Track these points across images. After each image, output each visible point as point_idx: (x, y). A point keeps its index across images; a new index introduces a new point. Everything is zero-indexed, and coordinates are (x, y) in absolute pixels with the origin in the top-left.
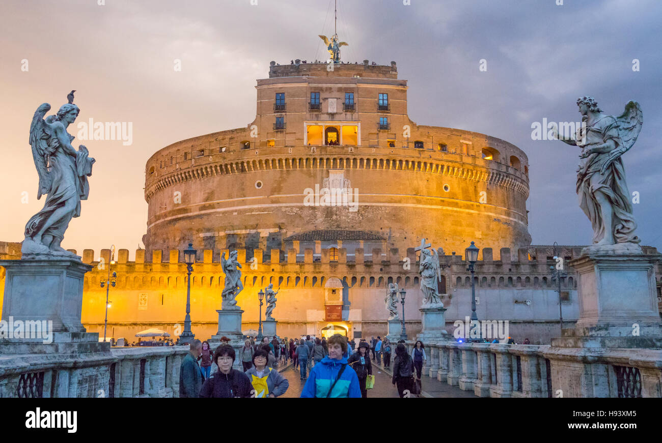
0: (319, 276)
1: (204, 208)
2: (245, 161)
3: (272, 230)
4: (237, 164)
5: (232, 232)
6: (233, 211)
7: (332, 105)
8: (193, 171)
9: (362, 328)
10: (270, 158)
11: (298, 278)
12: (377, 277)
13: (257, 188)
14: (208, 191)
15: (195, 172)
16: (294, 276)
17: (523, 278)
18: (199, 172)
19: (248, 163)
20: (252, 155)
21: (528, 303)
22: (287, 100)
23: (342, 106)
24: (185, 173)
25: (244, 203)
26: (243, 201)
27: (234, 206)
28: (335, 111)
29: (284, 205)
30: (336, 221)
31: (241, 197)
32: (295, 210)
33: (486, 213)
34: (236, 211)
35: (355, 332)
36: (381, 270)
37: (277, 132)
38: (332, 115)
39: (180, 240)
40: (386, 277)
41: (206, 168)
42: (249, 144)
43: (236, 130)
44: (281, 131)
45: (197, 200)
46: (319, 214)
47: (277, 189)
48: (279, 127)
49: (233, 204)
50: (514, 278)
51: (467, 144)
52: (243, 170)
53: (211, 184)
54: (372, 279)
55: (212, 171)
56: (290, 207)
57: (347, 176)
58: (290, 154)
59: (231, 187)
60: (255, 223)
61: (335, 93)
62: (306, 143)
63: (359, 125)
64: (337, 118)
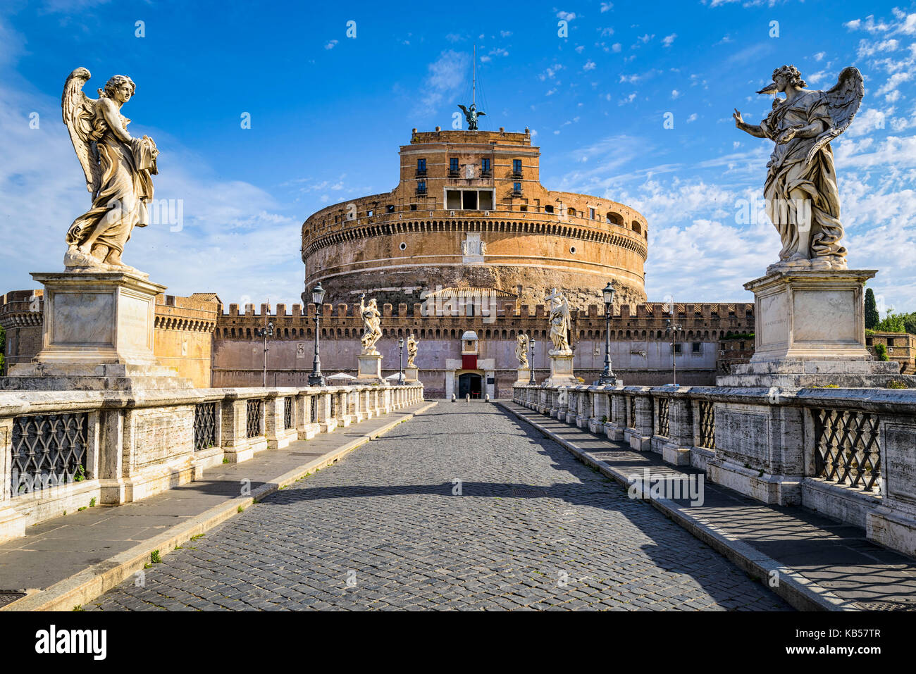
0: (457, 329)
1: (354, 267)
2: (391, 224)
3: (415, 288)
4: (383, 227)
5: (379, 290)
6: (380, 271)
7: (471, 171)
8: (343, 234)
9: (495, 375)
10: (413, 222)
11: (438, 331)
12: (508, 330)
13: (401, 249)
14: (358, 252)
15: (345, 235)
16: (434, 329)
17: (640, 332)
18: (349, 234)
19: (393, 225)
20: (397, 219)
21: (644, 354)
22: (428, 166)
23: (480, 172)
24: (336, 235)
25: (390, 263)
26: (389, 261)
27: (381, 266)
28: (472, 177)
29: (426, 265)
31: (386, 257)
32: (435, 270)
33: (608, 274)
34: (382, 271)
35: (488, 379)
36: (513, 324)
37: (419, 197)
38: (470, 181)
39: (333, 297)
41: (355, 231)
42: (393, 209)
43: (381, 195)
44: (422, 196)
45: (348, 259)
46: (457, 273)
47: (420, 251)
48: (421, 192)
49: (379, 264)
50: (632, 331)
51: (593, 210)
52: (389, 232)
53: (360, 246)
54: (504, 332)
55: (360, 234)
56: (431, 267)
57: (483, 239)
58: (431, 217)
59: (377, 248)
60: (400, 281)
61: (473, 159)
62: (445, 207)
63: (495, 190)
64: (475, 184)
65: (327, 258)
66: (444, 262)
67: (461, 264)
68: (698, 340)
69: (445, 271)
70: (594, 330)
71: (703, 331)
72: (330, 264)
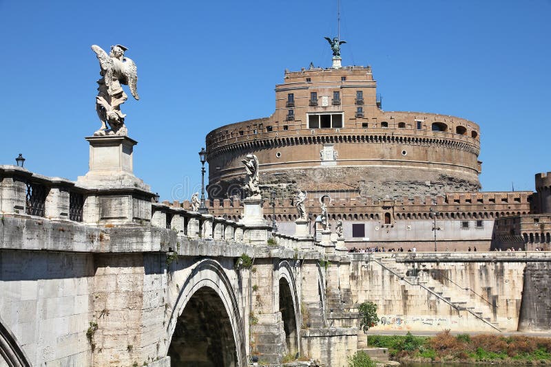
2: (270, 139)
3: (288, 185)
4: (265, 141)
5: (263, 186)
7: (325, 101)
10: (285, 138)
12: (347, 215)
13: (278, 157)
15: (238, 147)
17: (439, 214)
18: (241, 146)
19: (271, 141)
20: (274, 135)
21: (441, 229)
22: (295, 99)
23: (331, 102)
24: (232, 146)
25: (269, 167)
26: (269, 165)
28: (327, 105)
29: (295, 168)
31: (267, 163)
32: (302, 171)
34: (265, 172)
37: (289, 120)
38: (325, 107)
40: (353, 214)
41: (245, 143)
42: (271, 129)
43: (263, 119)
44: (291, 120)
46: (317, 173)
47: (291, 158)
48: (290, 117)
51: (420, 122)
52: (269, 145)
55: (249, 145)
56: (298, 169)
57: (335, 148)
58: (298, 135)
59: (261, 156)
60: (277, 180)
61: (327, 93)
62: (308, 127)
63: (343, 113)
64: (328, 110)
66: (308, 165)
67: (320, 167)
68: (480, 219)
69: (309, 172)
70: (406, 214)
71: (483, 213)
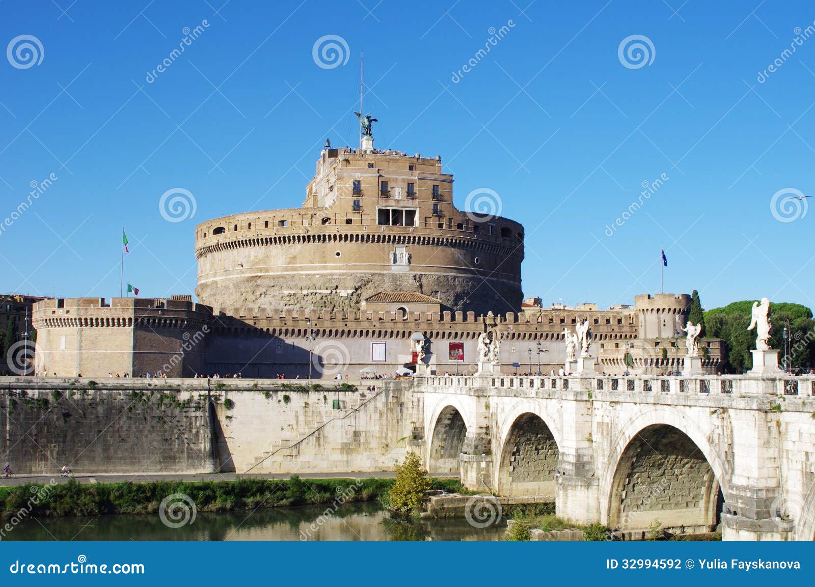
0: (407, 331)
1: (286, 269)
2: (327, 234)
3: (350, 291)
4: (319, 236)
5: (315, 291)
6: (315, 275)
7: (398, 193)
8: (275, 238)
9: (437, 367)
10: (348, 234)
11: (392, 333)
12: (447, 332)
13: (336, 256)
14: (291, 256)
15: (277, 240)
17: (544, 334)
18: (282, 239)
19: (329, 236)
20: (332, 230)
22: (362, 187)
23: (406, 194)
24: (266, 239)
25: (325, 268)
26: (324, 266)
27: (316, 270)
28: (400, 198)
29: (360, 271)
30: (400, 285)
31: (322, 263)
32: (368, 276)
34: (318, 274)
35: (431, 371)
37: (355, 213)
38: (398, 201)
41: (288, 237)
42: (329, 221)
43: (318, 208)
44: (357, 213)
45: (279, 262)
47: (354, 259)
48: (357, 207)
49: (315, 269)
50: (539, 334)
52: (324, 241)
53: (293, 250)
55: (294, 240)
56: (364, 273)
57: (407, 248)
58: (365, 232)
59: (312, 254)
60: (335, 285)
61: (400, 184)
62: (377, 222)
63: (416, 210)
64: (401, 204)
65: (252, 258)
66: (375, 270)
67: (389, 272)
69: (376, 278)
70: (511, 333)
72: (256, 264)
